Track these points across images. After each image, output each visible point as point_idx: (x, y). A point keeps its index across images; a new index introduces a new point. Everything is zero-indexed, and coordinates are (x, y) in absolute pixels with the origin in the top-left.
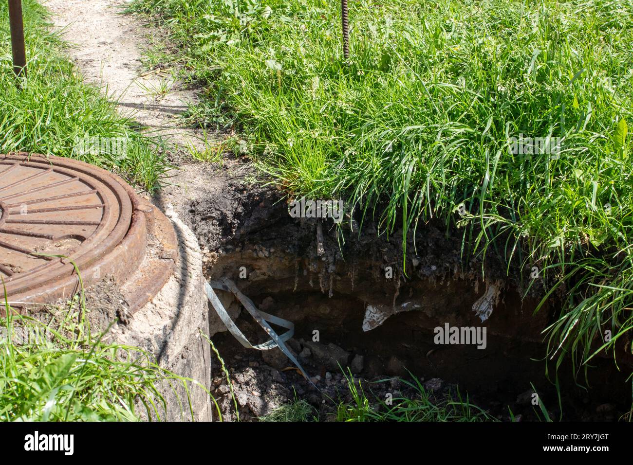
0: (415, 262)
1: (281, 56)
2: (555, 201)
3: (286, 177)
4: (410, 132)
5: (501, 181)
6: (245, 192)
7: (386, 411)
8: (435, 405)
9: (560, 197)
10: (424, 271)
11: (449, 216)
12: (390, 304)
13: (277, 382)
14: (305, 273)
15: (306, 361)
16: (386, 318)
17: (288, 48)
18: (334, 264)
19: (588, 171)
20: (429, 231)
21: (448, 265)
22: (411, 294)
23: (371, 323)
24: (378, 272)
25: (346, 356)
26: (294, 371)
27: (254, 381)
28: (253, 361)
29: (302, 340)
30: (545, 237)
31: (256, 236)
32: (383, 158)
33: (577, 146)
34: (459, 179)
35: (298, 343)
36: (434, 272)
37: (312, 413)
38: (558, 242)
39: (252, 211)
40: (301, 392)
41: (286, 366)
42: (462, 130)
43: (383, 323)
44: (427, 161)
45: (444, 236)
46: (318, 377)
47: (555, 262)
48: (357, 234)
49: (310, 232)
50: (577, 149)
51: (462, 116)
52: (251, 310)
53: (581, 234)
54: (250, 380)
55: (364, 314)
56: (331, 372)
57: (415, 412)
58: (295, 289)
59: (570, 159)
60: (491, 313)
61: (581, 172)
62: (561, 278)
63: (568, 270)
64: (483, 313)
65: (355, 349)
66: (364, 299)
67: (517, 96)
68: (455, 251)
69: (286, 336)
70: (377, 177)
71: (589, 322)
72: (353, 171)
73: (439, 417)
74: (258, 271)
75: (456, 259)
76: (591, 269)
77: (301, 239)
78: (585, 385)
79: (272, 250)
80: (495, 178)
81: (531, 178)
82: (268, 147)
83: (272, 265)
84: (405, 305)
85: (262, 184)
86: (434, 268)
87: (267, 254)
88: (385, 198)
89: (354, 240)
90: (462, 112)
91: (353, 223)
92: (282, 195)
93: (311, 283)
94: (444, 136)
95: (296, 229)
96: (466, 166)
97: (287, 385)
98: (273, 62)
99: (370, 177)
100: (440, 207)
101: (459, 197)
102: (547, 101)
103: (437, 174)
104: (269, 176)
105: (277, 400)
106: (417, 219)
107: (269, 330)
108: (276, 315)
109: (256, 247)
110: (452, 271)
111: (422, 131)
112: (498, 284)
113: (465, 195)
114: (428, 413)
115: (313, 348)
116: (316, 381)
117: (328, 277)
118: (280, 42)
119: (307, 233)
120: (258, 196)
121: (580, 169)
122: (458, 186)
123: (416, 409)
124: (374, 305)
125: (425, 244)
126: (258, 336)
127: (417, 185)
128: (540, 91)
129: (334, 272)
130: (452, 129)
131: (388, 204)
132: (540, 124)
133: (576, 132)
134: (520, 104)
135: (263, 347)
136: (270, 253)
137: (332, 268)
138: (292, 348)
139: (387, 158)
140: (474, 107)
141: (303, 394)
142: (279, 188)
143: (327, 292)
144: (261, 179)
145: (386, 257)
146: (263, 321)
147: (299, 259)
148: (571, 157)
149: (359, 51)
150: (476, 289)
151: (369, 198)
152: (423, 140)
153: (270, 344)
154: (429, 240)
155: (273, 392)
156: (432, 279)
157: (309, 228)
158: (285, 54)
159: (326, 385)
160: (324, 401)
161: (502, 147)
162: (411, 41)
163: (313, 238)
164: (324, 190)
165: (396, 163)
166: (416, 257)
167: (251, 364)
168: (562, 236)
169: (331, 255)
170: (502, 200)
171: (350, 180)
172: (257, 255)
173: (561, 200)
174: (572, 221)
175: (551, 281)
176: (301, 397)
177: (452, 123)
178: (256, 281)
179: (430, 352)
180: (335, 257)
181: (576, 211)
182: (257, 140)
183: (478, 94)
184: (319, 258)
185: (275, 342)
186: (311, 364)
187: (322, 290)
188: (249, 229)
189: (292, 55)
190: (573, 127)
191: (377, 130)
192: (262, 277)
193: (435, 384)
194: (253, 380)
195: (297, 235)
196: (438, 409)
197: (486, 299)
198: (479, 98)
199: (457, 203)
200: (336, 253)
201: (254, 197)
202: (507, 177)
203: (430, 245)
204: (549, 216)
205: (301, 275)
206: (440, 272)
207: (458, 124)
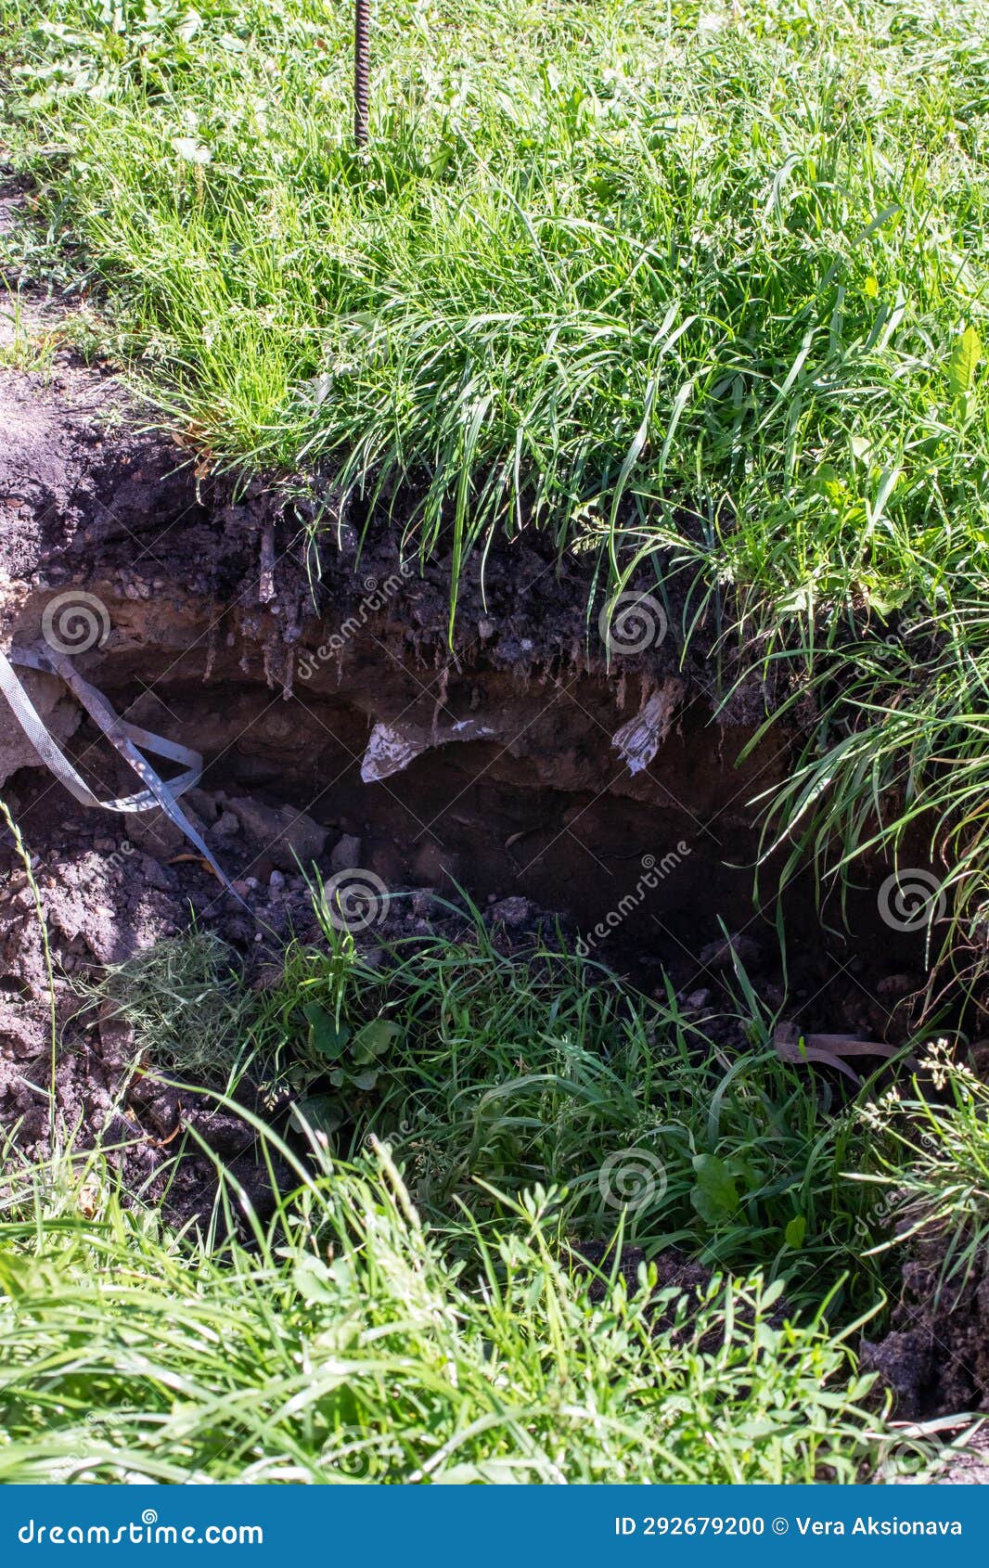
0: (485, 629)
1: (210, 132)
2: (803, 506)
3: (195, 416)
4: (489, 327)
5: (686, 453)
6: (99, 445)
7: (395, 965)
8: (506, 956)
9: (813, 499)
10: (502, 651)
11: (564, 526)
12: (425, 723)
13: (156, 888)
14: (231, 641)
15: (227, 844)
16: (415, 754)
17: (228, 114)
18: (298, 624)
19: (883, 441)
20: (519, 559)
21: (558, 639)
22: (475, 702)
23: (381, 764)
24: (400, 646)
25: (318, 836)
26: (197, 864)
27: (101, 883)
28: (105, 837)
29: (221, 795)
30: (775, 587)
31: (123, 550)
32: (419, 383)
33: (867, 383)
34: (592, 443)
35: (211, 803)
36: (527, 654)
37: (229, 962)
38: (801, 601)
39: (114, 489)
40: (208, 911)
41: (179, 851)
42: (607, 330)
43: (409, 765)
44: (523, 397)
45: (552, 572)
46: (252, 882)
47: (792, 646)
48: (353, 556)
49: (245, 545)
50: (866, 390)
51: (612, 297)
52: (104, 720)
53: (854, 586)
54: (93, 880)
55: (367, 741)
56: (283, 871)
57: (461, 970)
58: (207, 675)
59: (848, 414)
60: (654, 754)
61: (867, 444)
62: (805, 684)
63: (821, 666)
64: (635, 753)
65: (343, 821)
66: (369, 708)
67: (737, 261)
68: (575, 609)
69: (184, 784)
70: (403, 427)
71: (857, 785)
72: (351, 411)
73: (513, 983)
74: (123, 631)
75: (576, 627)
76: (871, 666)
77: (224, 562)
78: (841, 928)
79: (158, 584)
80: (673, 447)
81: (756, 450)
82: (155, 342)
83: (156, 618)
84: (460, 726)
85: (139, 427)
86: (527, 644)
87: (145, 591)
88: (421, 476)
89: (347, 570)
90: (613, 289)
91: (344, 531)
92: (186, 457)
93: (243, 663)
94: (567, 341)
95: (215, 537)
96: (610, 414)
97: (176, 894)
98: (192, 143)
99: (390, 426)
100: (546, 507)
101: (590, 485)
102: (808, 275)
103: (542, 429)
104: (158, 411)
105: (152, 927)
106: (492, 529)
107: (142, 766)
108: (165, 736)
109: (121, 574)
110: (567, 654)
111: (516, 328)
112: (671, 688)
113: (604, 481)
114: (490, 973)
115: (244, 814)
116: (246, 889)
117: (284, 653)
118: (212, 98)
119: (239, 548)
120: (129, 455)
121: (865, 436)
122: (590, 458)
123: (464, 963)
124: (387, 721)
125: (509, 589)
126: (115, 778)
127: (496, 452)
128: (793, 251)
129: (298, 641)
130: (586, 327)
131: (427, 492)
132: (789, 328)
133: (865, 352)
134: (744, 279)
135: (124, 806)
136: (152, 589)
137: (292, 632)
138: (196, 810)
139: (430, 385)
140: (639, 280)
141: (214, 918)
142: (178, 440)
143: (279, 688)
144: (138, 416)
145: (418, 614)
146: (130, 746)
147: (221, 608)
148: (848, 407)
149: (392, 130)
150: (620, 699)
151: (383, 475)
152: (517, 348)
153: (145, 799)
154: (518, 580)
155: (145, 910)
156: (521, 671)
157: (243, 537)
158: (221, 126)
159: (269, 900)
160: (259, 937)
161: (696, 375)
162: (513, 114)
163: (252, 561)
164: (281, 449)
165: (450, 398)
166: (487, 617)
167: (98, 844)
168: (812, 587)
169: (292, 602)
170: (688, 497)
171: (341, 432)
172: (123, 593)
173: (816, 504)
174: (837, 556)
175: (782, 689)
176: (205, 923)
177: (586, 312)
178: (120, 654)
179: (513, 837)
180: (300, 607)
181: (848, 534)
182: (138, 325)
183: (650, 249)
184: (264, 608)
185: (153, 796)
186: (237, 850)
187: (269, 682)
188: (105, 533)
189: (236, 129)
190: (860, 340)
191: (410, 319)
192: (133, 644)
193: (514, 909)
194: (99, 880)
195: (215, 552)
196: (510, 965)
197: (644, 723)
198: (651, 259)
199: (584, 500)
200: (303, 598)
201: (119, 458)
202: (700, 445)
203: (521, 591)
204: (787, 540)
205: (220, 645)
206: (540, 654)
207: (601, 316)
